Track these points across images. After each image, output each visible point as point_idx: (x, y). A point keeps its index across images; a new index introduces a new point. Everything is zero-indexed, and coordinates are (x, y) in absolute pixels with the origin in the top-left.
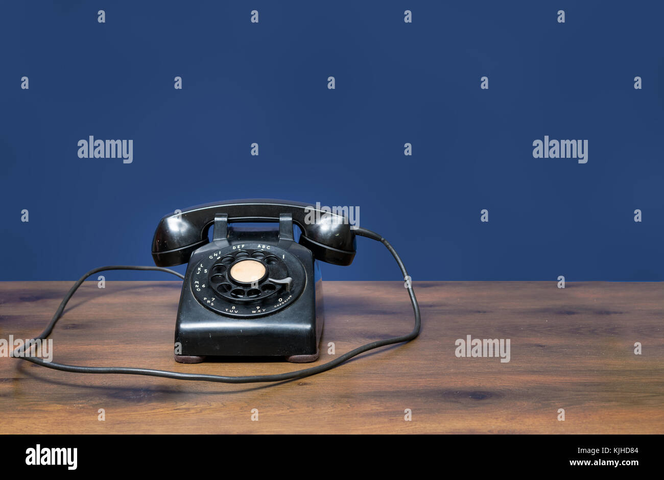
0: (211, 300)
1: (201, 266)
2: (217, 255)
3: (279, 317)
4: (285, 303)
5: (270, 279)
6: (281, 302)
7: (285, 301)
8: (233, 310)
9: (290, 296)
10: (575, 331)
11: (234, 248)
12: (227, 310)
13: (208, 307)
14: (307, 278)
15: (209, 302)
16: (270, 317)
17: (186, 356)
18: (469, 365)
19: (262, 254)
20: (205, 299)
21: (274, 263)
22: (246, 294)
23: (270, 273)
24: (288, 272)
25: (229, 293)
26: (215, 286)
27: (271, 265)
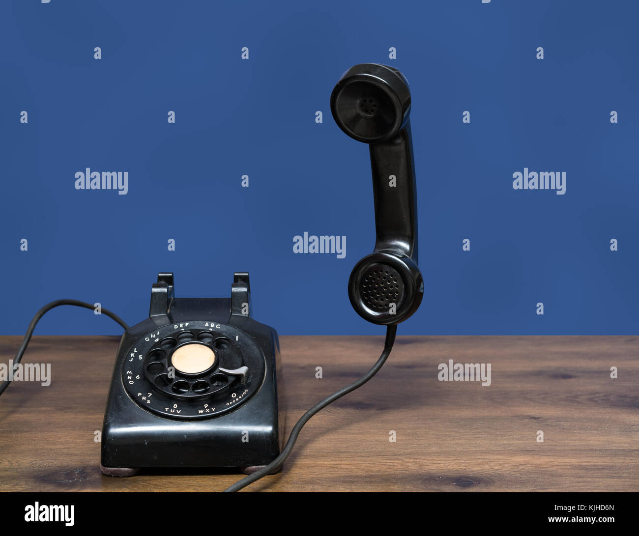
0: (147, 396)
1: (135, 351)
2: (154, 336)
3: (231, 418)
4: (240, 400)
5: (221, 369)
6: (235, 399)
7: (240, 397)
8: (175, 409)
9: (247, 391)
10: (572, 400)
11: (176, 327)
12: (167, 409)
13: (143, 405)
14: (266, 366)
15: (144, 398)
16: (222, 417)
17: (116, 468)
18: (453, 442)
19: (210, 335)
20: (139, 394)
21: (225, 346)
22: (191, 388)
23: (221, 360)
24: (242, 357)
25: (170, 387)
26: (153, 378)
27: (222, 350)
